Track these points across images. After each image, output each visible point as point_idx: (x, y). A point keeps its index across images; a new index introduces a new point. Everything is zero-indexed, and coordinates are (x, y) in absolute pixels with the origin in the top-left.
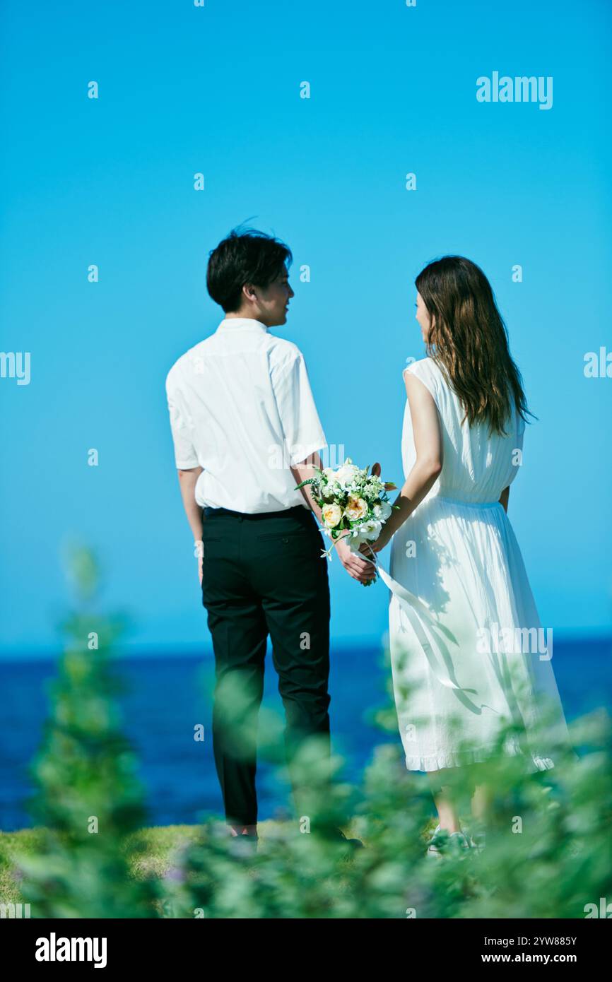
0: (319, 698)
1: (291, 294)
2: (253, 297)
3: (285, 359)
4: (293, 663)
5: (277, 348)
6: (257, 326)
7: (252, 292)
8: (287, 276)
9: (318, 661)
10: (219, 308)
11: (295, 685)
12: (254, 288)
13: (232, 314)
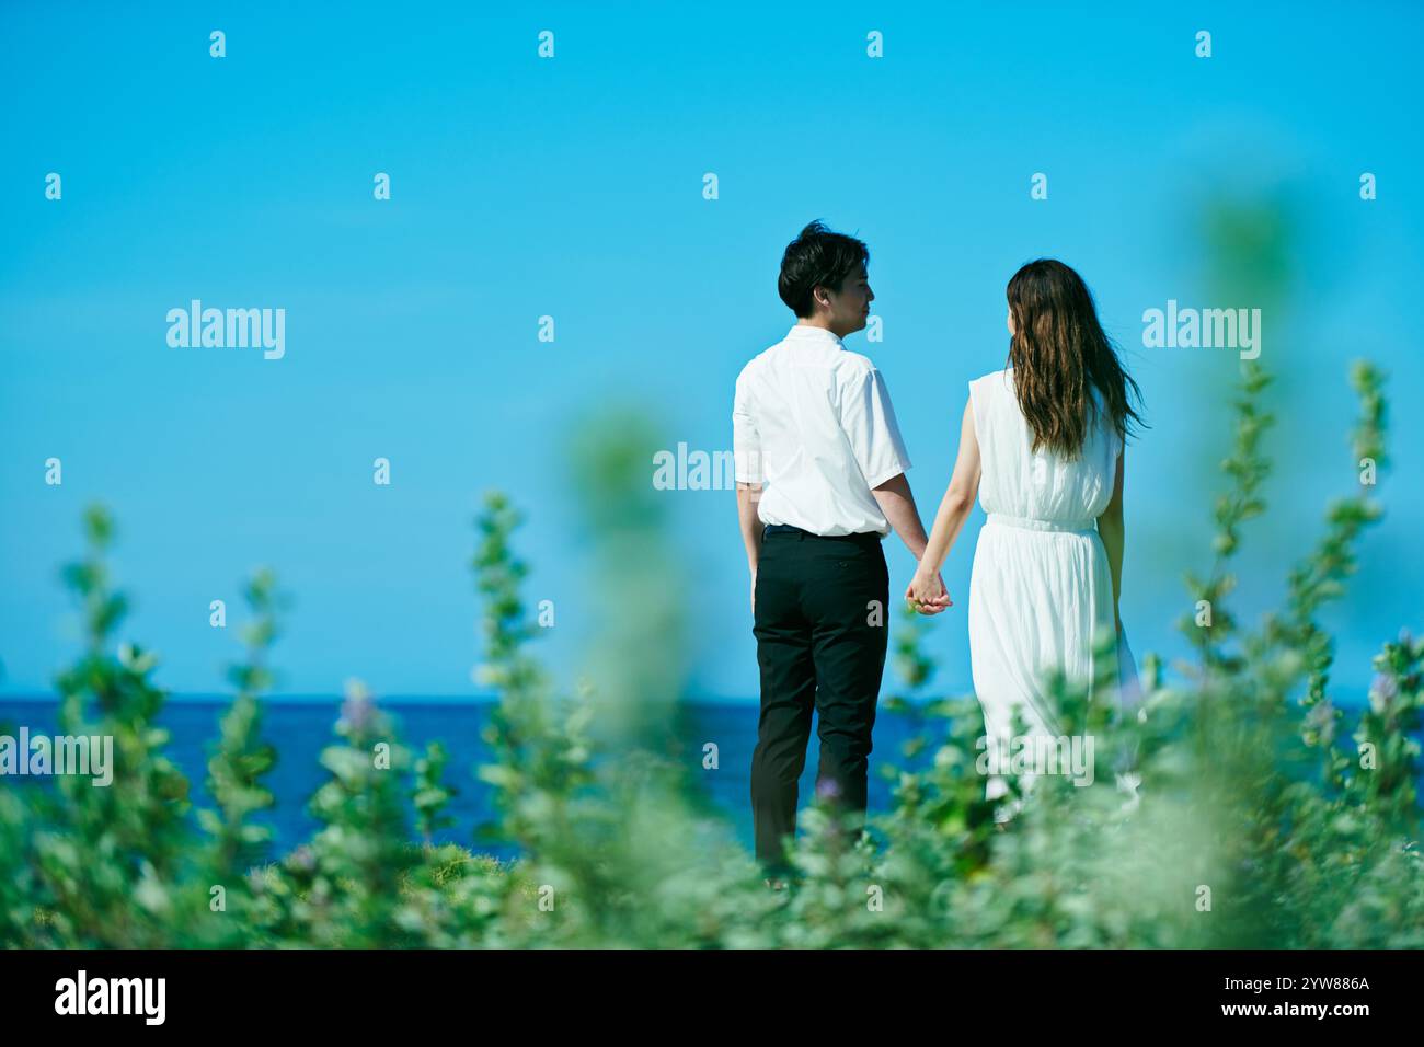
0: (856, 742)
1: (871, 296)
2: (825, 302)
3: (854, 376)
4: (832, 700)
5: (845, 365)
6: (826, 336)
7: (824, 296)
8: (866, 278)
9: (861, 701)
10: (792, 312)
11: (831, 725)
12: (826, 291)
13: (803, 320)
